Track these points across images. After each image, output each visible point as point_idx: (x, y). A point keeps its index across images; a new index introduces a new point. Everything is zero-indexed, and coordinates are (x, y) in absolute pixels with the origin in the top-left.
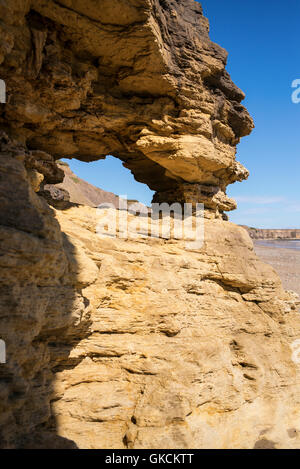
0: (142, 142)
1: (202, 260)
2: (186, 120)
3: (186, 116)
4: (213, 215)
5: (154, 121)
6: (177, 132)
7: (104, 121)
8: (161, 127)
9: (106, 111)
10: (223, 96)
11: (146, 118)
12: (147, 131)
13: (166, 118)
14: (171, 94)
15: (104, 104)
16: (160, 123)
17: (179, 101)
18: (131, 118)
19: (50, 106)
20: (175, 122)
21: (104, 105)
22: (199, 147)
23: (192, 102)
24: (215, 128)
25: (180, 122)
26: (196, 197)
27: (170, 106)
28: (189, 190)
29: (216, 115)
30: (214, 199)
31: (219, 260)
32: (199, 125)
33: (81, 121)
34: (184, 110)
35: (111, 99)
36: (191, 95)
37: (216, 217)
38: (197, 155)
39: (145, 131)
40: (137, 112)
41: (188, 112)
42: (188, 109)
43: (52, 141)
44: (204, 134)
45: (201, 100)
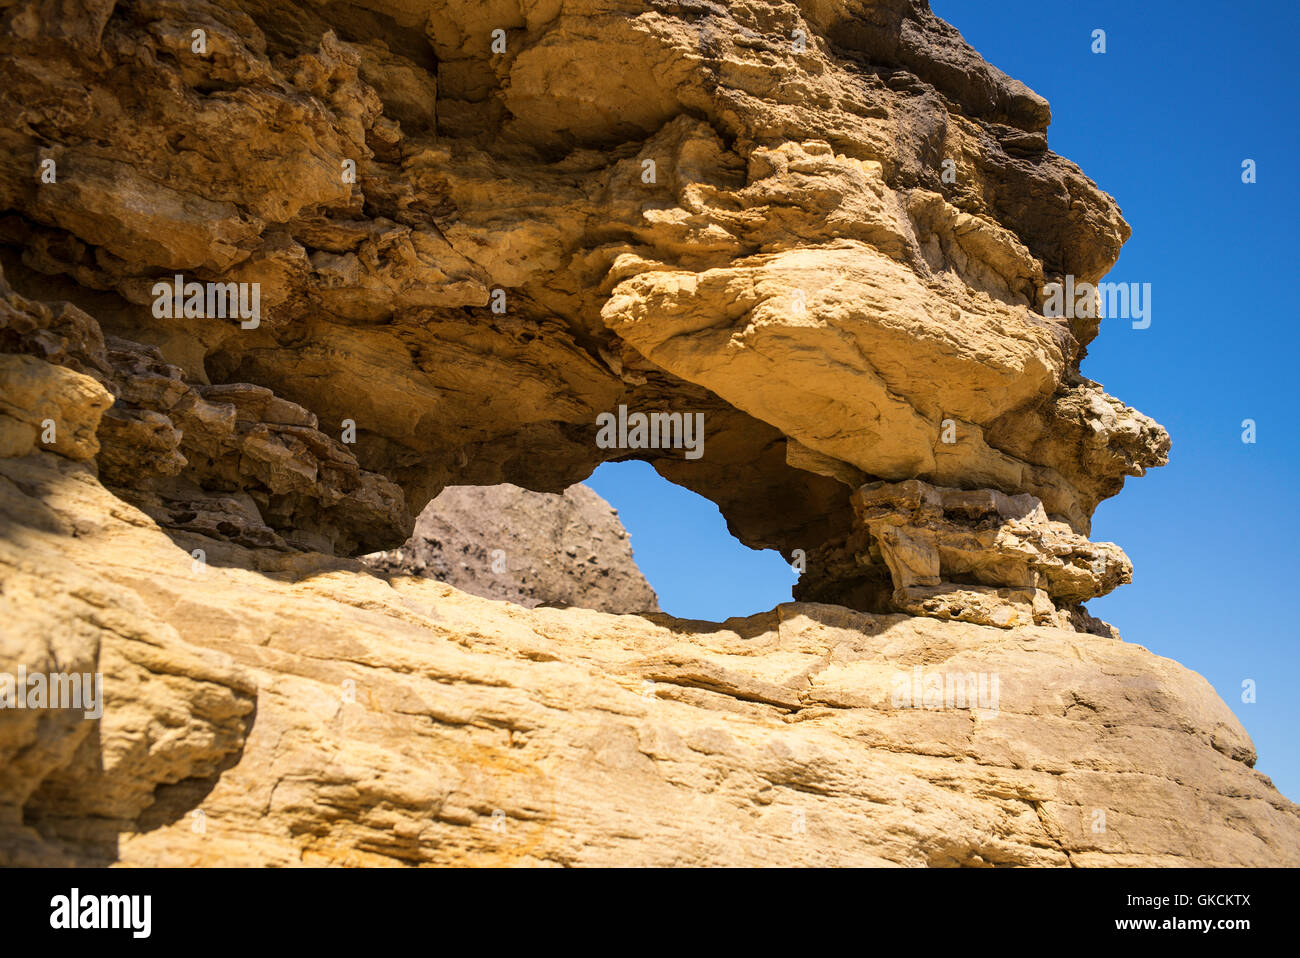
0: (621, 303)
1: (946, 782)
2: (773, 186)
3: (772, 170)
4: (1021, 612)
5: (651, 215)
6: (751, 245)
7: (472, 249)
8: (681, 233)
9: (468, 203)
10: (931, 94)
11: (621, 208)
12: (635, 259)
13: (694, 194)
14: (693, 96)
15: (452, 180)
16: (675, 216)
17: (729, 116)
18: (570, 222)
19: (232, 194)
20: (737, 205)
21: (457, 187)
22: (840, 280)
23: (783, 112)
24: (924, 220)
25: (755, 202)
26: (926, 532)
27: (699, 146)
28: (889, 506)
29: (912, 166)
30: (1006, 538)
31: (1043, 786)
32: (834, 199)
33: (384, 257)
34: (761, 151)
35: (482, 161)
36: (771, 85)
37: (1040, 620)
38: (836, 312)
39: (626, 259)
40: (585, 194)
41: (778, 155)
42: (773, 142)
43: (313, 357)
44: (868, 234)
45: (823, 103)
